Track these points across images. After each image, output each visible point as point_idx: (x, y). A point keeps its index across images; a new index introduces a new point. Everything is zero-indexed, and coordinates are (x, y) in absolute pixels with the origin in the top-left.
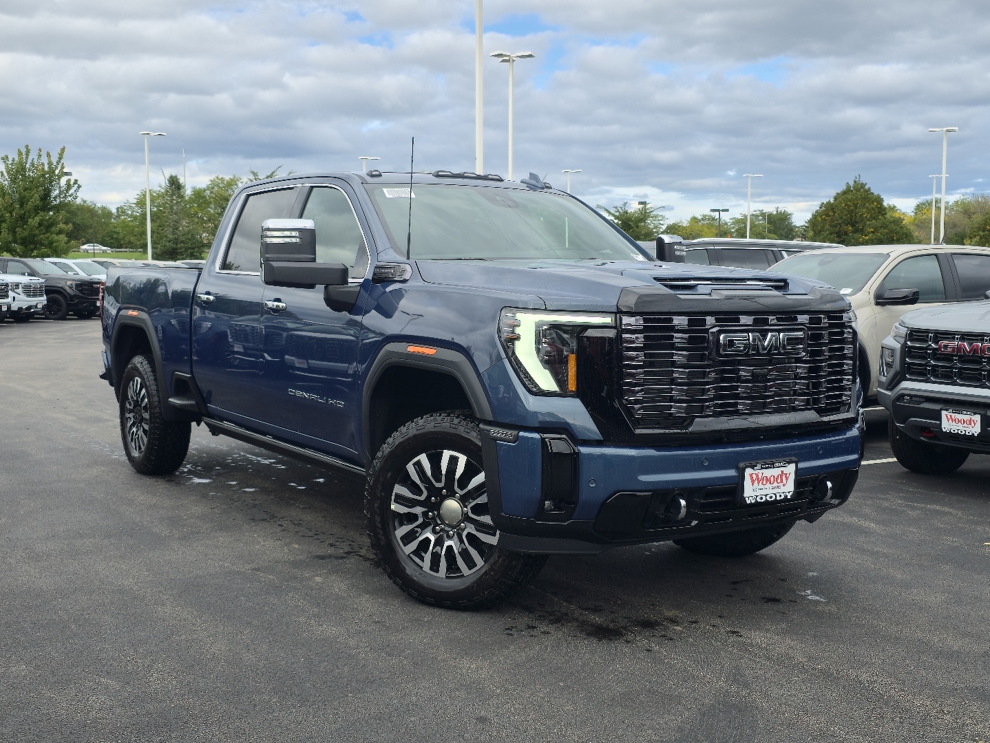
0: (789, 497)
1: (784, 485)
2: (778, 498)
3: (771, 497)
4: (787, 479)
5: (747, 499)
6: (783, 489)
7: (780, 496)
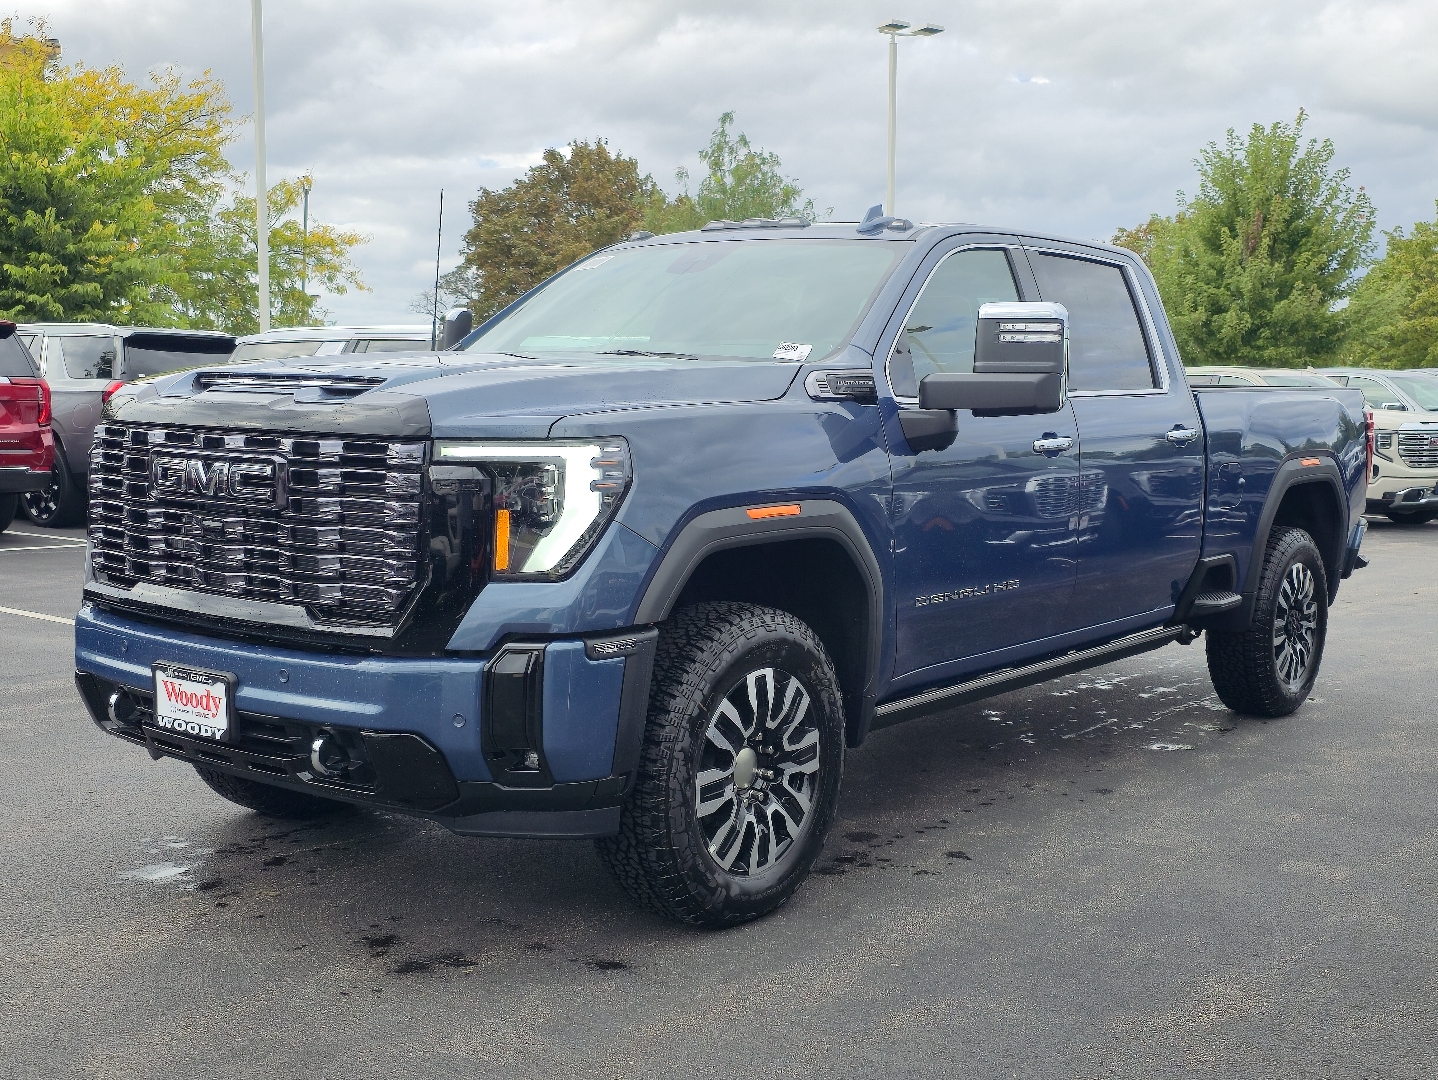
0: (218, 737)
1: (214, 716)
2: (203, 733)
3: (193, 729)
4: (217, 707)
5: (160, 719)
6: (211, 722)
7: (206, 731)
